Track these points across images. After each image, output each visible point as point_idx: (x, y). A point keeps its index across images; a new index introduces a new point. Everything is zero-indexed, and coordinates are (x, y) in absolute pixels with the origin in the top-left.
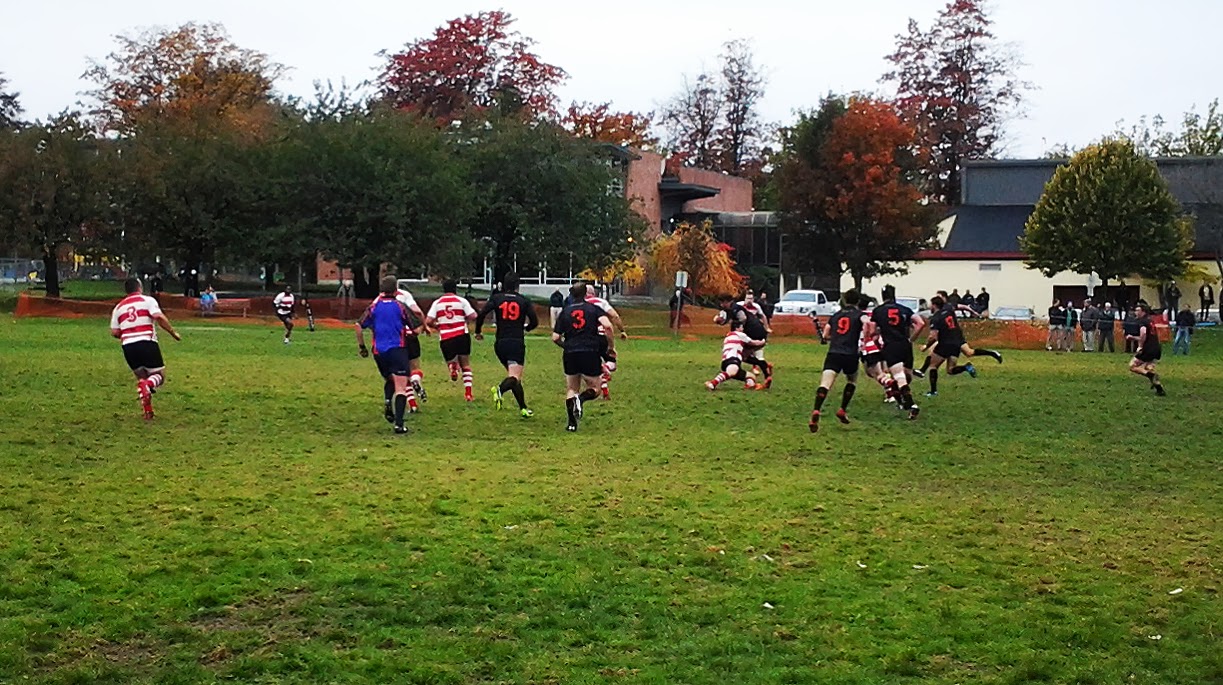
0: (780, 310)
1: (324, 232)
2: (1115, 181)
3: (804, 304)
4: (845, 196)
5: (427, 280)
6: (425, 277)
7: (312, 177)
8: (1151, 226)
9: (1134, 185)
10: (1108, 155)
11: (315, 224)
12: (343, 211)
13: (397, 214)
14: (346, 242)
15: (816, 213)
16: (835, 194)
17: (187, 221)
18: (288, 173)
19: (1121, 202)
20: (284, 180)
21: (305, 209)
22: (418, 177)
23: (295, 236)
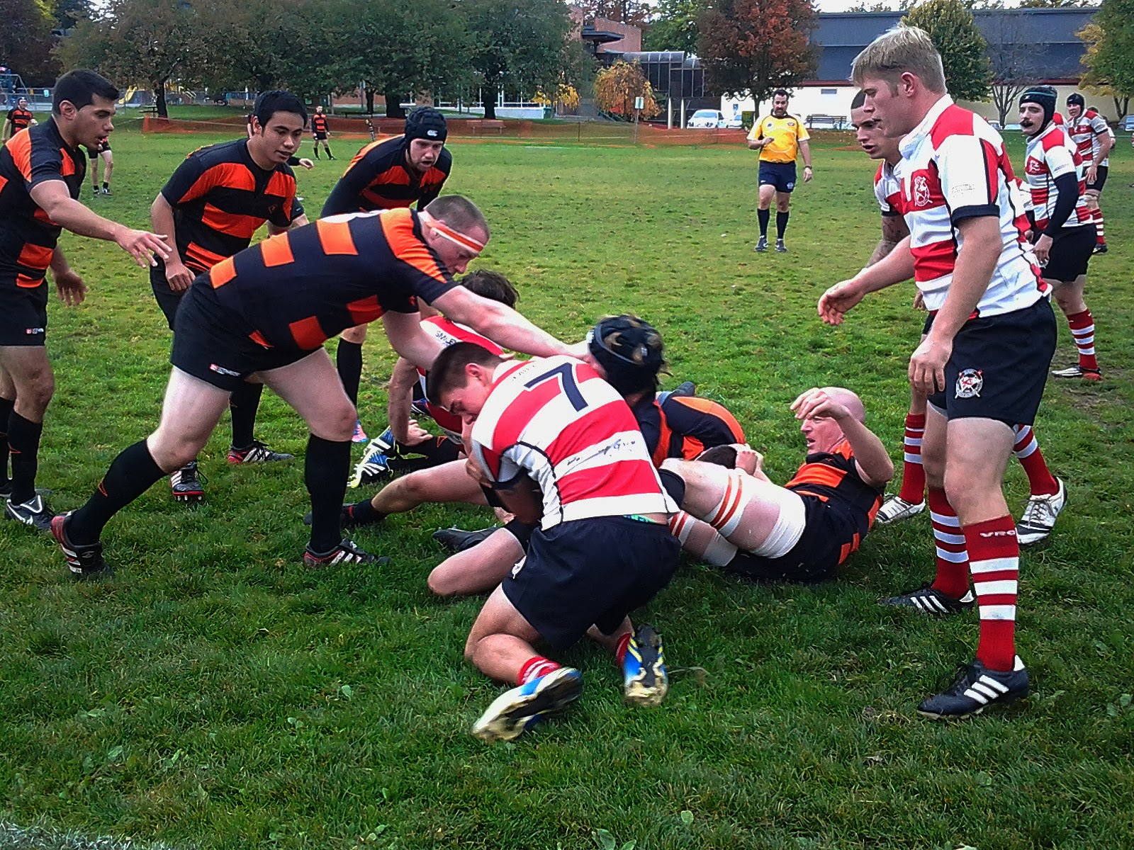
0: (692, 125)
1: (367, 69)
2: (944, 29)
3: (710, 120)
4: (753, 40)
5: (414, 104)
6: (413, 101)
7: (356, 26)
8: (969, 61)
9: (957, 31)
10: (939, 10)
11: (361, 62)
12: (380, 52)
13: (423, 55)
14: (383, 76)
15: (732, 54)
16: (746, 38)
17: (262, 60)
18: (336, 23)
19: (949, 43)
20: (335, 29)
21: (353, 51)
22: (436, 26)
23: (345, 71)
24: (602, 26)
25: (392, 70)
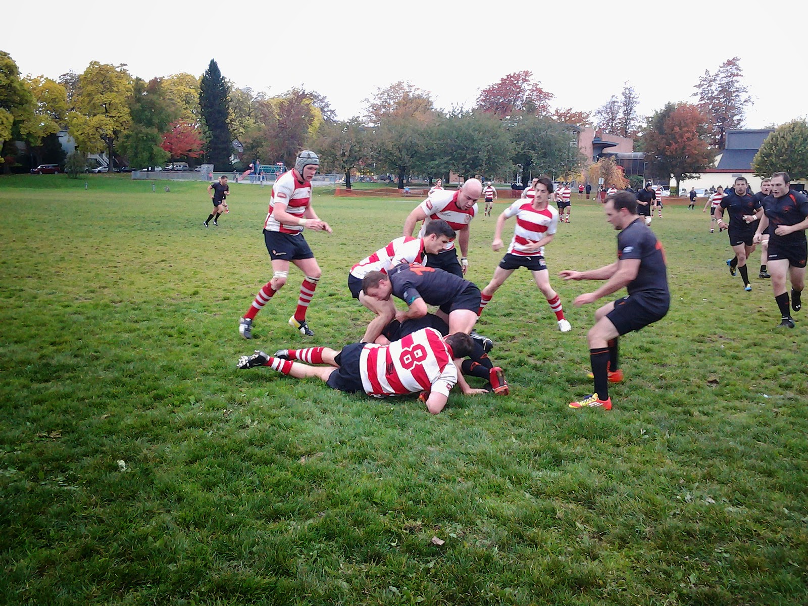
1: (453, 163)
2: (796, 139)
4: (674, 146)
7: (449, 140)
10: (794, 127)
11: (450, 159)
12: (461, 154)
13: (483, 155)
15: (661, 153)
16: (670, 145)
17: (400, 159)
18: (439, 139)
19: (799, 148)
20: (438, 142)
21: (446, 153)
22: (492, 140)
23: (442, 164)
24: (606, 138)
25: (467, 164)
